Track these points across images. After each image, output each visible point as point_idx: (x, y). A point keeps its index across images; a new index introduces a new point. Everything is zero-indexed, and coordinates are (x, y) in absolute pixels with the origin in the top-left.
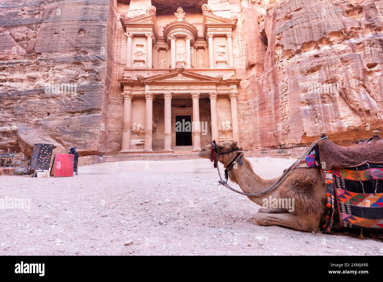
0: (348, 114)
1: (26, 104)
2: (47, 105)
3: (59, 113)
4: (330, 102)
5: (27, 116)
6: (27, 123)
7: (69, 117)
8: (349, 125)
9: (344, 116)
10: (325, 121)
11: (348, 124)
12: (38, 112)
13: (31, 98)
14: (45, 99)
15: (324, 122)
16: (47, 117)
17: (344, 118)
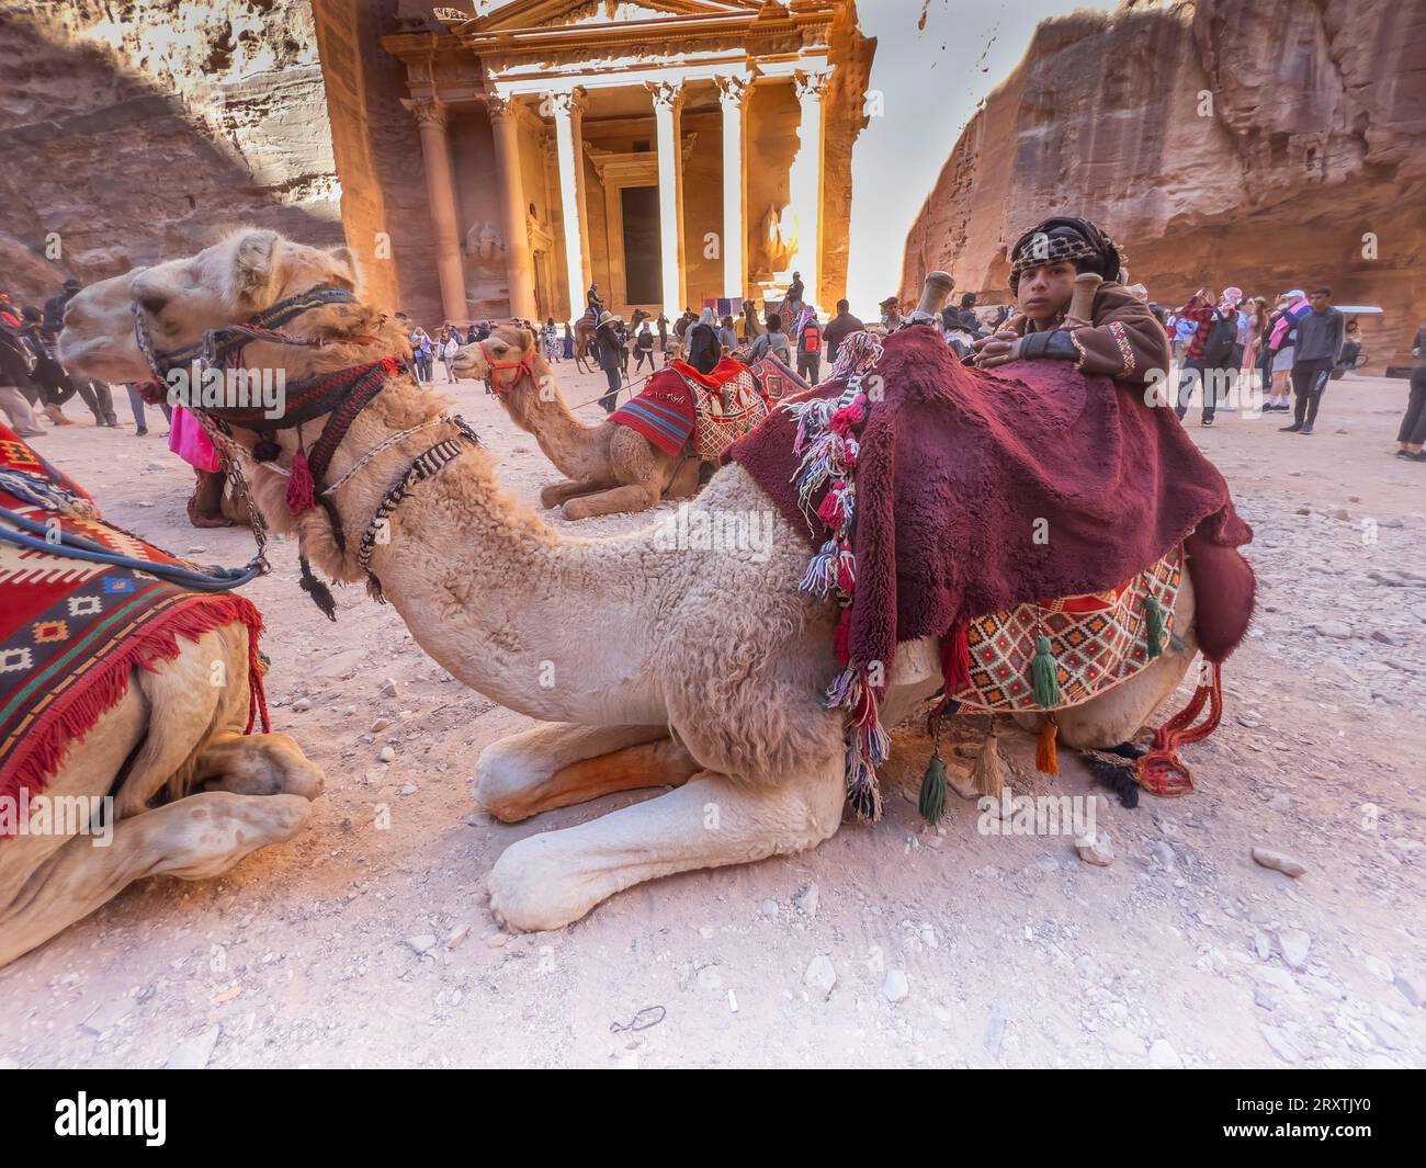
0: (1199, 156)
1: (117, 164)
2: (174, 165)
3: (219, 194)
4: (1141, 98)
5: (137, 211)
6: (147, 234)
7: (252, 211)
8: (1182, 210)
9: (1176, 166)
10: (1090, 195)
11: (1179, 203)
12: (162, 195)
13: (124, 140)
14: (162, 142)
15: (1084, 200)
16: (191, 213)
17: (1174, 177)
